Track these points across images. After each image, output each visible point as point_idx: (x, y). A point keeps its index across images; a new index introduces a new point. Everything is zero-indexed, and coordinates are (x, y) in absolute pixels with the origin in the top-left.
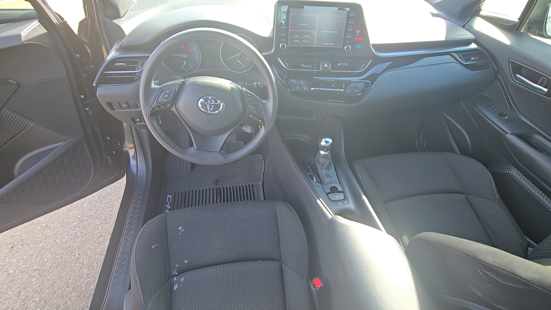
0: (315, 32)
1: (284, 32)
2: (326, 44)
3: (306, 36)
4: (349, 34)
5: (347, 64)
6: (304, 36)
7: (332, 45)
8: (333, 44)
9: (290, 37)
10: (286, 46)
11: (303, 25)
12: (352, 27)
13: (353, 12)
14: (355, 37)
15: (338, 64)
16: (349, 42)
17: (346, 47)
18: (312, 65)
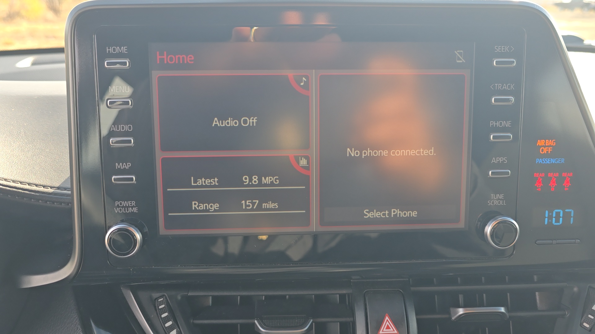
0: (307, 158)
1: (128, 166)
2: (377, 214)
3: (255, 179)
4: (501, 159)
5: (502, 310)
6: (246, 179)
7: (410, 220)
8: (414, 214)
9: (165, 188)
10: (138, 236)
11: (231, 122)
12: (510, 125)
13: (506, 47)
14: (535, 174)
15: (457, 312)
16: (500, 198)
17: (492, 223)
18: (310, 322)
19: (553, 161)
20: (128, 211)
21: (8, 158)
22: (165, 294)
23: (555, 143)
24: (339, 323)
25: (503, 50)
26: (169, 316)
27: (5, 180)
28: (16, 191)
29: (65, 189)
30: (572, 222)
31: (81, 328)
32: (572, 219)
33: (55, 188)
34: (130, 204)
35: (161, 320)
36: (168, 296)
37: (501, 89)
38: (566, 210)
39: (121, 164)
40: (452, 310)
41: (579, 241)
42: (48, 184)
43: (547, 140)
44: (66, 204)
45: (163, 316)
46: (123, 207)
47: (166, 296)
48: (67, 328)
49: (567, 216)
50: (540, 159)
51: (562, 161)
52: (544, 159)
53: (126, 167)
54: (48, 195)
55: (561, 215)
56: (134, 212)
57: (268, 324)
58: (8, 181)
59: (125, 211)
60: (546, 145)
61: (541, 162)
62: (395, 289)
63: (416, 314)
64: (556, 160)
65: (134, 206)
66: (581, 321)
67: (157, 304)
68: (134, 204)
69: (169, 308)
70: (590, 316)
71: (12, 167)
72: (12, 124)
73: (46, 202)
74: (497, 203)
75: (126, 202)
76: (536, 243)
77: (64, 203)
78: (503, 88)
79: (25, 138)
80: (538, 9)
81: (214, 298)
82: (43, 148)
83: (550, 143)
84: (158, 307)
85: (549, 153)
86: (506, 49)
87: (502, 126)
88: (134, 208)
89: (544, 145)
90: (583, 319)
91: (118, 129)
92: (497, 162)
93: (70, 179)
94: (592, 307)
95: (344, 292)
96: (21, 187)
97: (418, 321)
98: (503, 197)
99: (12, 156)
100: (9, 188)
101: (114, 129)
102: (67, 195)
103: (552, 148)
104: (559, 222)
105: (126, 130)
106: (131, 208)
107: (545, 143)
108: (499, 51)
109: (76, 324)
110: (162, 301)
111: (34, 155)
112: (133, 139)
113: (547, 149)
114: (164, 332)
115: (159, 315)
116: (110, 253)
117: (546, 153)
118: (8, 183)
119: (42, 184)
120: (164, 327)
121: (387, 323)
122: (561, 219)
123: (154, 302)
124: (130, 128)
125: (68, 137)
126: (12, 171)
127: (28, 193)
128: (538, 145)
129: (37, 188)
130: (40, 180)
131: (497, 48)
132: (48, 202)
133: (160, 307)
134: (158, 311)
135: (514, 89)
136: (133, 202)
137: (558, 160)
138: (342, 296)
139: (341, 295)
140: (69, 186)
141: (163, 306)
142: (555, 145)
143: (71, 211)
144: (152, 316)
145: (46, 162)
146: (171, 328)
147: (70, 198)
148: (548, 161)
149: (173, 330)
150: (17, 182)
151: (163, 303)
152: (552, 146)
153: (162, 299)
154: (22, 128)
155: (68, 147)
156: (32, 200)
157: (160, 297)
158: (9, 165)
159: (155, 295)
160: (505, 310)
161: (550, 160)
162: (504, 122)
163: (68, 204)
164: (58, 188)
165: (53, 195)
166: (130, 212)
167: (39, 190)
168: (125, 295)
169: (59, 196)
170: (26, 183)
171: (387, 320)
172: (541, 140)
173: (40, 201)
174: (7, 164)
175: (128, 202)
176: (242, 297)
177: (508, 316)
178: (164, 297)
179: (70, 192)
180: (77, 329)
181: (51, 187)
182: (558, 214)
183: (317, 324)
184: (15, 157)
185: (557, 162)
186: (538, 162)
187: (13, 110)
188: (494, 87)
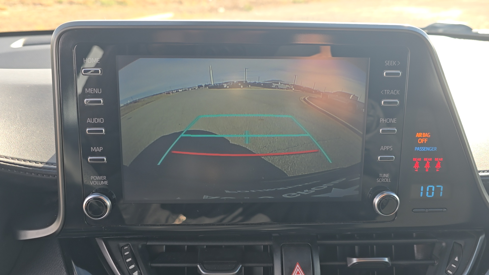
1: (100, 149)
4: (387, 148)
5: (386, 260)
10: (108, 203)
12: (395, 121)
13: (394, 61)
14: (414, 158)
15: (352, 261)
16: (386, 177)
17: (380, 196)
18: (239, 266)
19: (428, 149)
20: (100, 183)
21: (8, 139)
22: (129, 243)
23: (430, 135)
24: (262, 267)
25: (392, 64)
26: (132, 261)
27: (5, 157)
28: (14, 166)
29: (52, 164)
30: (441, 195)
31: (65, 269)
32: (441, 193)
33: (44, 163)
34: (102, 178)
35: (126, 264)
36: (131, 245)
37: (389, 94)
38: (438, 186)
39: (95, 148)
40: (348, 259)
41: (446, 210)
42: (39, 160)
43: (423, 133)
44: (53, 176)
45: (128, 260)
46: (97, 180)
47: (130, 245)
48: (54, 268)
49: (437, 190)
50: (418, 148)
51: (435, 149)
52: (421, 147)
53: (99, 150)
54: (39, 169)
55: (433, 190)
56: (105, 184)
57: (207, 268)
58: (8, 158)
59: (98, 183)
60: (423, 137)
61: (419, 149)
62: (305, 243)
63: (320, 262)
64: (431, 148)
65: (105, 180)
66: (446, 269)
67: (123, 251)
68: (105, 178)
69: (132, 255)
70: (453, 265)
71: (11, 146)
72: (10, 110)
73: (38, 174)
74: (384, 181)
75: (99, 177)
76: (412, 211)
77: (52, 175)
78: (391, 93)
79: (20, 122)
80: (419, 32)
81: (167, 246)
82: (35, 130)
83: (426, 136)
84: (124, 253)
85: (425, 143)
86: (394, 63)
87: (389, 122)
88: (105, 181)
89: (422, 137)
90: (447, 268)
91: (93, 121)
92: (384, 150)
93: (56, 156)
94: (455, 259)
95: (266, 243)
96: (18, 163)
97: (321, 266)
98: (388, 176)
99: (11, 137)
100: (9, 164)
101: (90, 121)
102: (54, 169)
103: (427, 139)
104: (431, 195)
105: (99, 122)
106: (103, 181)
107: (422, 136)
108: (388, 65)
109: (61, 266)
110: (127, 248)
111: (28, 136)
112: (104, 129)
113: (424, 140)
114: (128, 273)
115: (124, 259)
116: (87, 216)
117: (422, 143)
118: (8, 160)
119: (34, 160)
120: (128, 269)
121: (298, 269)
122: (433, 193)
123: (121, 250)
124: (102, 120)
125: (54, 120)
126: (11, 150)
127: (23, 168)
128: (416, 137)
129: (31, 163)
130: (33, 157)
131: (387, 62)
132: (39, 175)
133: (126, 254)
134: (124, 257)
135: (399, 94)
136: (104, 177)
137: (432, 148)
138: (266, 247)
139: (264, 246)
140: (55, 162)
141: (128, 253)
142: (430, 137)
143: (57, 181)
144: (119, 260)
145: (37, 142)
146: (134, 270)
147: (56, 171)
148: (424, 149)
149: (135, 272)
150: (14, 159)
151: (127, 251)
152: (427, 138)
153: (127, 247)
154: (17, 113)
155: (54, 129)
156: (27, 173)
157: (126, 245)
158: (8, 145)
159: (122, 244)
160: (389, 260)
161: (426, 148)
162: (391, 119)
163: (54, 176)
164: (47, 163)
165: (43, 169)
166: (102, 184)
167: (32, 165)
168: (98, 244)
169: (48, 170)
170: (22, 159)
171: (298, 268)
172: (419, 133)
173: (33, 174)
174: (7, 144)
175: (101, 177)
176: (188, 246)
177: (391, 264)
178: (129, 246)
179: (56, 167)
180: (62, 269)
181: (41, 163)
182: (431, 189)
183: (245, 268)
184: (13, 138)
185: (430, 150)
186: (416, 150)
187: (11, 97)
188: (384, 92)
